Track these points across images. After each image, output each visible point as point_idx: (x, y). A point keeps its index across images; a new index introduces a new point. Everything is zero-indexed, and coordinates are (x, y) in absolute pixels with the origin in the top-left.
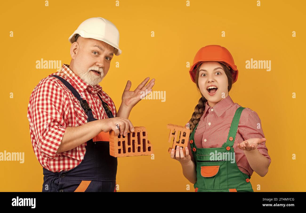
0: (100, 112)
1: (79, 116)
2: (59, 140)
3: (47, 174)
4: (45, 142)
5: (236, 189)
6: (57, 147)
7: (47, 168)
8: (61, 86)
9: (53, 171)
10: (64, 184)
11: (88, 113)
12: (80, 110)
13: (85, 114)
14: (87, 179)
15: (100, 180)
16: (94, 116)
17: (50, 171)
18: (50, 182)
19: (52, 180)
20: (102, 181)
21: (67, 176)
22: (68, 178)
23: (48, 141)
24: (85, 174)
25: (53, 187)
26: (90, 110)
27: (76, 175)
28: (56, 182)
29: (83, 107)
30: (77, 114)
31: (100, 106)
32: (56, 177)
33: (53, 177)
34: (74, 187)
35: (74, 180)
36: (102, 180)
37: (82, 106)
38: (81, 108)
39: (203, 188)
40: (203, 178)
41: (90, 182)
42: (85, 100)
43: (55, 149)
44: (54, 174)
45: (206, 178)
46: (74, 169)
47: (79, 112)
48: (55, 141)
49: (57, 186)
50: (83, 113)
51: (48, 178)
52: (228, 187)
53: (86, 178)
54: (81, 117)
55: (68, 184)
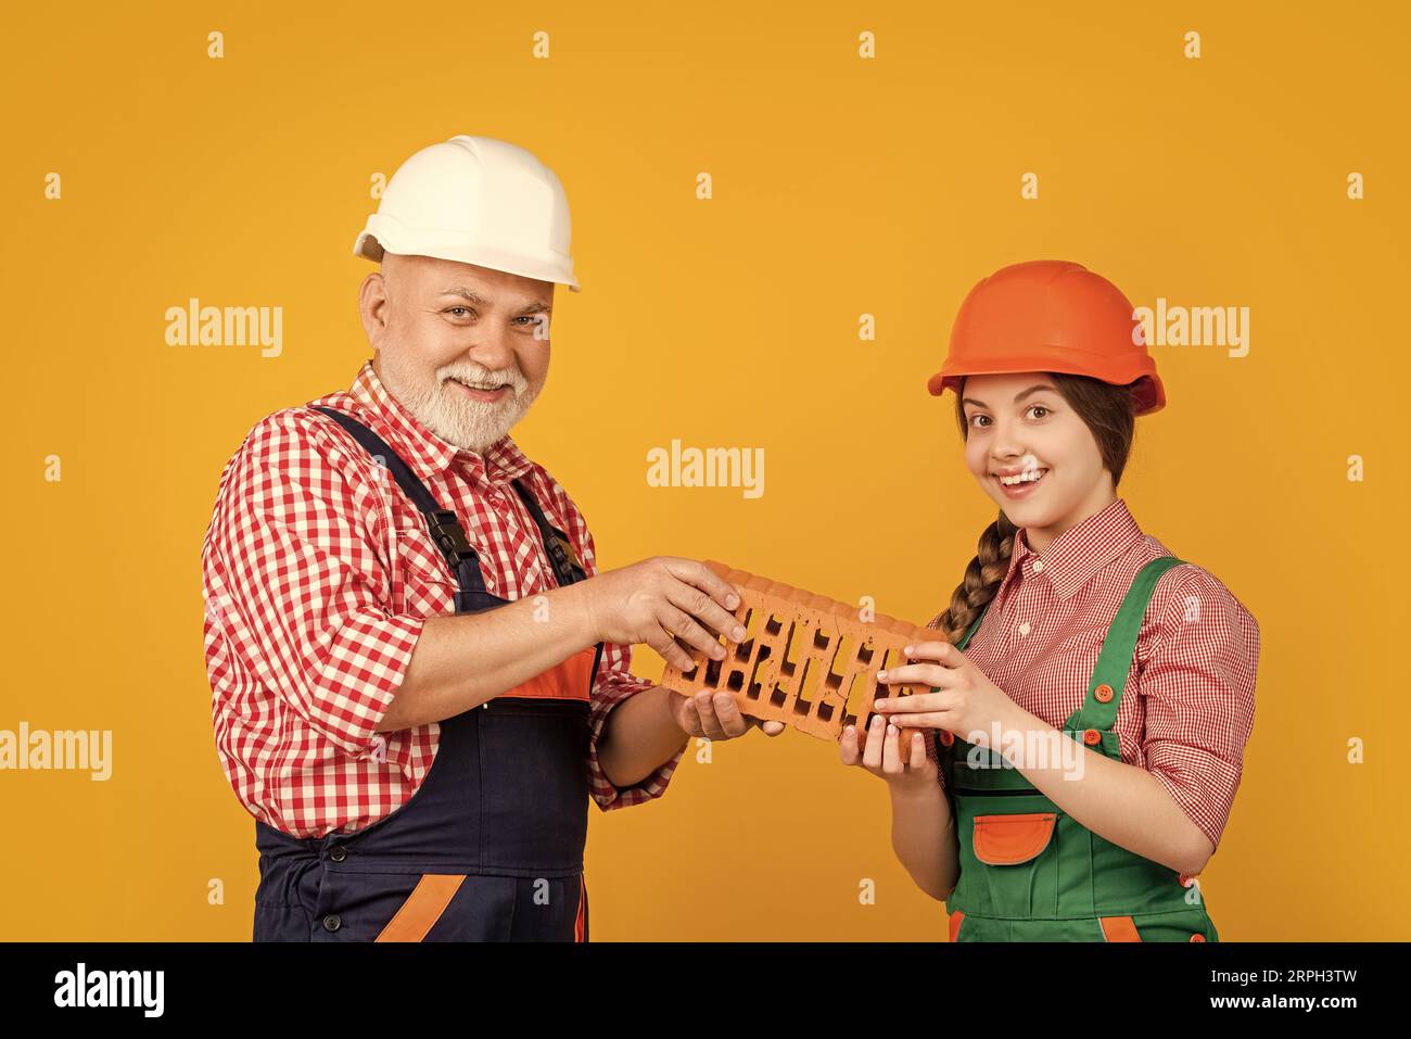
0: (519, 565)
1: (417, 579)
2: (394, 665)
3: (272, 847)
4: (330, 673)
5: (1132, 917)
6: (387, 698)
7: (271, 819)
8: (344, 443)
9: (294, 831)
10: (343, 890)
11: (461, 567)
12: (426, 554)
13: (446, 574)
14: (446, 865)
15: (504, 872)
16: (490, 585)
17: (283, 835)
18: (285, 883)
19: (291, 875)
20: (516, 875)
21: (355, 854)
22: (360, 864)
23: (344, 667)
24: (436, 842)
25: (296, 906)
26: (470, 555)
27: (394, 847)
28: (308, 880)
29: (438, 540)
30: (407, 570)
31: (520, 537)
32: (310, 860)
33: (293, 858)
34: (388, 903)
35: (386, 872)
36: (515, 873)
37: (434, 537)
38: (430, 547)
39: (983, 911)
40: (985, 868)
41: (458, 880)
42: (452, 514)
43: (374, 705)
44: (298, 848)
45: (996, 866)
46: (386, 821)
47: (420, 561)
48: (379, 670)
49: (312, 901)
50: (436, 565)
51: (275, 865)
52: (1097, 910)
53: (443, 860)
54: (426, 585)
55: (360, 891)
